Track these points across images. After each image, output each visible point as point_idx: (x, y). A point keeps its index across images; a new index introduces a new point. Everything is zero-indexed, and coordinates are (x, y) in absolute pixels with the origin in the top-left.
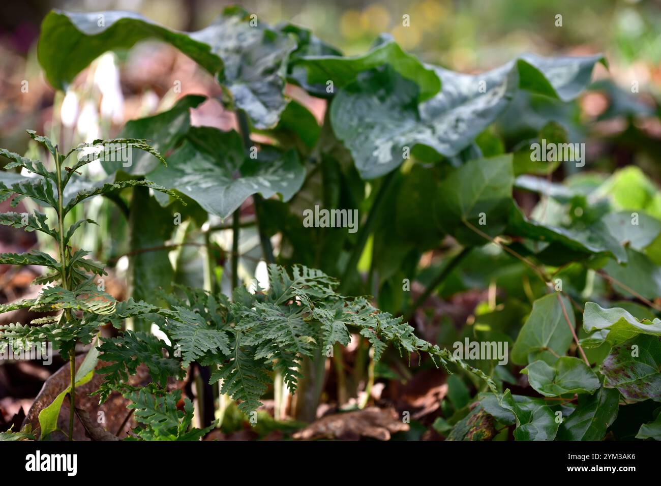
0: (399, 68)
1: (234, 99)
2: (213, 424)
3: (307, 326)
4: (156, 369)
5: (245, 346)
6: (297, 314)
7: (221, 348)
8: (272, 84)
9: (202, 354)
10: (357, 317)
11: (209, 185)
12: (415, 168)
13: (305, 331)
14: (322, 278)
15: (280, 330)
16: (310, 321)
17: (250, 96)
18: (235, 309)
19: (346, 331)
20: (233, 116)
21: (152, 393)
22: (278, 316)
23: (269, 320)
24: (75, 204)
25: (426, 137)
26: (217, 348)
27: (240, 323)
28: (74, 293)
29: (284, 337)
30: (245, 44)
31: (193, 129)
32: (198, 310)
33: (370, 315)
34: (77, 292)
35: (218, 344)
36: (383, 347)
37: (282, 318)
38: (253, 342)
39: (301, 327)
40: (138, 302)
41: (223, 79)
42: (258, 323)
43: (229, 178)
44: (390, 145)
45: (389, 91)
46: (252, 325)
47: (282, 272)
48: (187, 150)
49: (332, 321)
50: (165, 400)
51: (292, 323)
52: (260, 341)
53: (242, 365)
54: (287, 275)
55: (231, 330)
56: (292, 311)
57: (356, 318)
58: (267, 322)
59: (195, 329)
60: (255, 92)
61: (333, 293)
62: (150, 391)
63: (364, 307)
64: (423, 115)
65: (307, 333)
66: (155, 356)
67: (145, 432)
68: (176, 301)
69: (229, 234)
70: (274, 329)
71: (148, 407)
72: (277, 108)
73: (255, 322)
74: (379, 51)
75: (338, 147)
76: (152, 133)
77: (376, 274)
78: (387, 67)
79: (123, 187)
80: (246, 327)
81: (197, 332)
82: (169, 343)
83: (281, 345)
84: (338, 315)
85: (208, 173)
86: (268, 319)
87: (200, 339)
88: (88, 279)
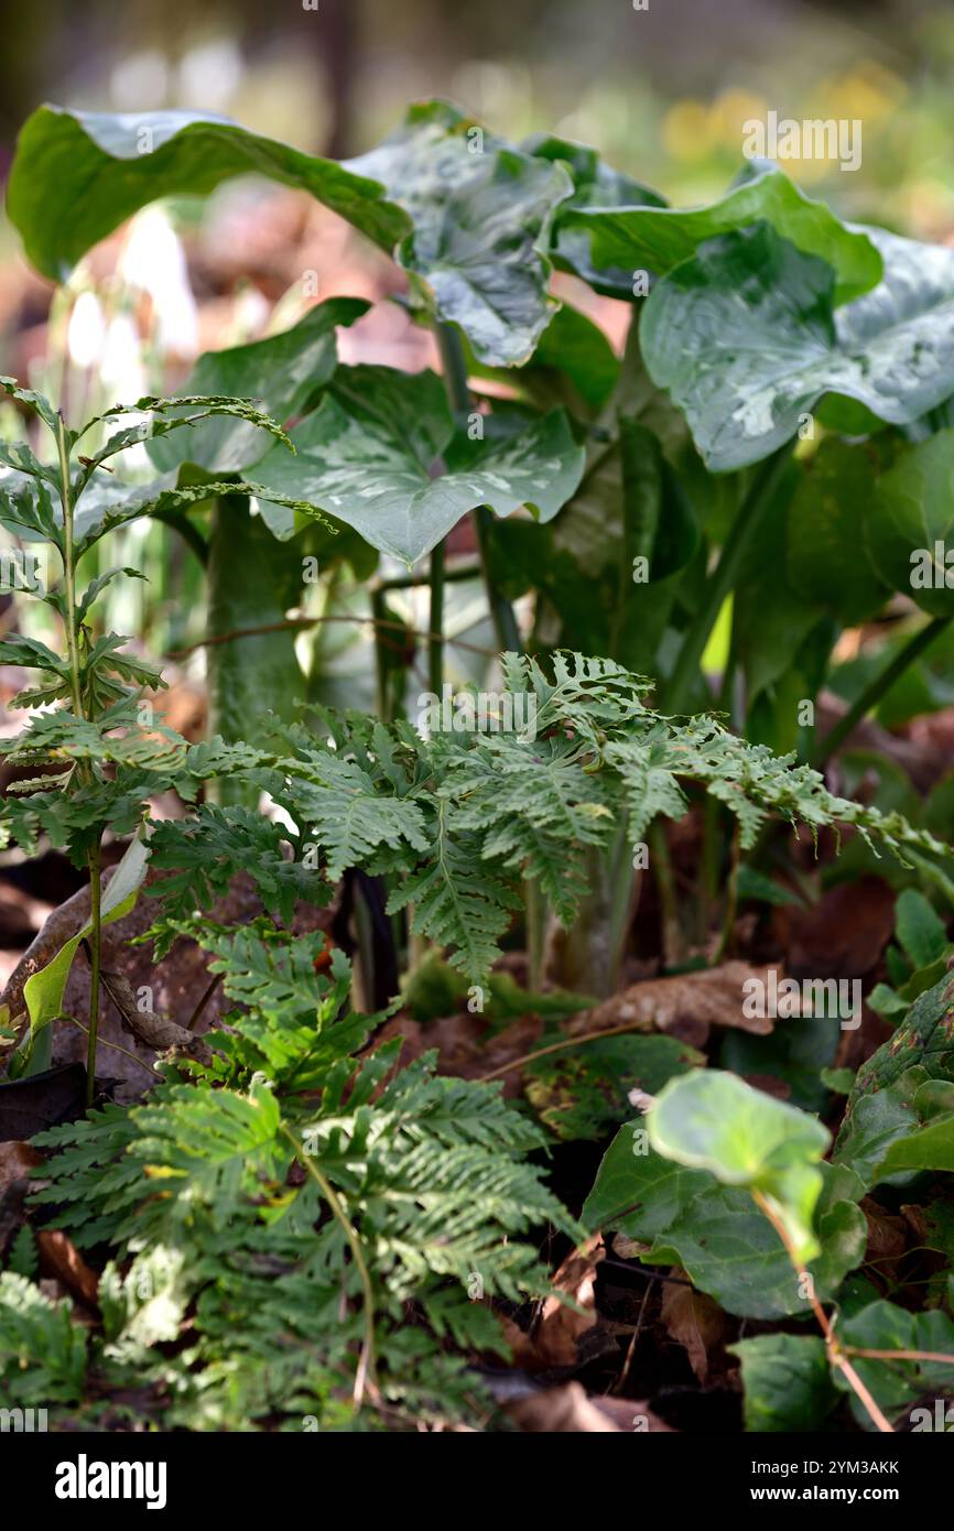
0: (789, 229)
1: (436, 299)
2: (393, 1003)
3: (591, 781)
4: (271, 882)
5: (461, 830)
6: (567, 757)
7: (408, 836)
8: (517, 271)
9: (369, 851)
10: (700, 757)
11: (379, 491)
12: (825, 446)
13: (587, 793)
14: (616, 677)
15: (533, 793)
16: (596, 772)
17: (469, 295)
18: (434, 752)
19: (676, 789)
20: (430, 339)
21: (261, 938)
22: (528, 762)
23: (509, 771)
24: (100, 536)
25: (848, 381)
26: (399, 837)
27: (447, 783)
28: (97, 727)
29: (544, 806)
30: (455, 184)
31: (342, 369)
32: (352, 756)
33: (725, 754)
34: (104, 725)
35: (402, 828)
36: (761, 818)
37: (537, 767)
38: (477, 820)
39: (577, 785)
40: (232, 746)
41: (410, 258)
42: (485, 780)
43: (424, 474)
44: (770, 395)
45: (768, 281)
46: (473, 784)
47: (530, 670)
48: (330, 416)
49: (644, 770)
50: (291, 952)
51: (560, 777)
52: (492, 819)
53: (456, 872)
54: (541, 674)
55: (427, 797)
56: (556, 752)
57: (695, 759)
58: (504, 776)
59: (350, 798)
60: (478, 287)
61: (643, 711)
62: (256, 933)
63: (710, 737)
64: (843, 332)
65: (593, 797)
66: (266, 855)
67: (249, 1021)
68: (306, 738)
69: (423, 595)
70: (521, 790)
71: (255, 968)
72: (529, 325)
73: (480, 779)
74: (746, 194)
75: (657, 404)
76: (254, 379)
77: (739, 677)
78: (762, 227)
79: (200, 497)
80: (461, 790)
81: (356, 804)
82: (293, 829)
83: (536, 825)
84: (656, 756)
85: (376, 465)
86: (507, 769)
87: (362, 818)
88: (127, 696)
